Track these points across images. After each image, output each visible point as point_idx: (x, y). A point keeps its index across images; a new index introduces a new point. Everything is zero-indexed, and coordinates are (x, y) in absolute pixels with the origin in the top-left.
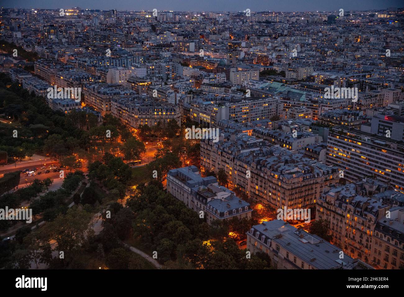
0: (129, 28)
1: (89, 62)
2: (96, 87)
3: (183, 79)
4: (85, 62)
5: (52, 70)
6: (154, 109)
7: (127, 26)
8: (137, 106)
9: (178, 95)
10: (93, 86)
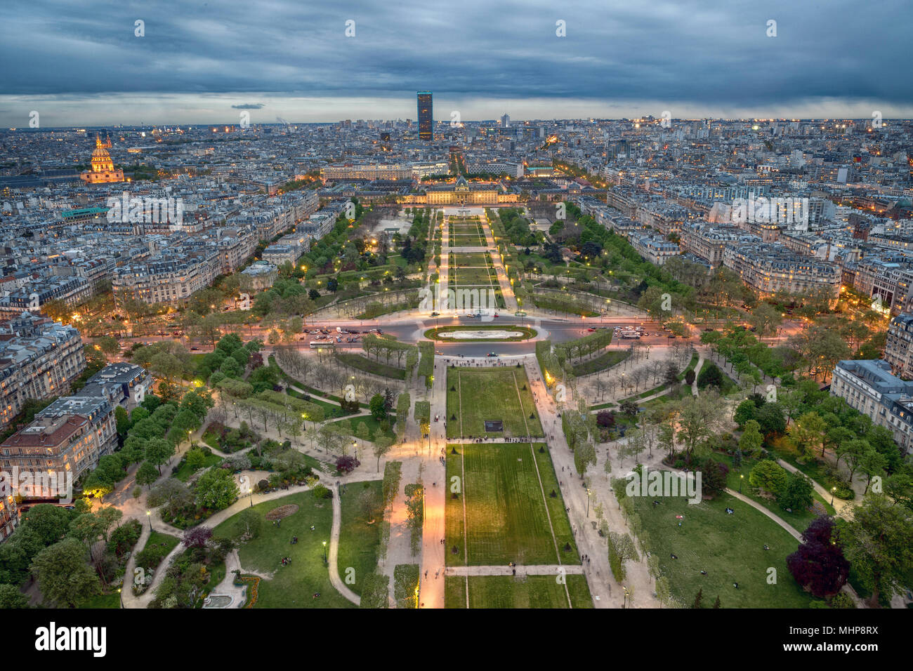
0: (729, 144)
1: (683, 192)
2: (701, 227)
3: (836, 224)
4: (678, 191)
5: (633, 200)
6: (798, 267)
7: (726, 142)
8: (769, 259)
9: (832, 247)
10: (696, 225)
